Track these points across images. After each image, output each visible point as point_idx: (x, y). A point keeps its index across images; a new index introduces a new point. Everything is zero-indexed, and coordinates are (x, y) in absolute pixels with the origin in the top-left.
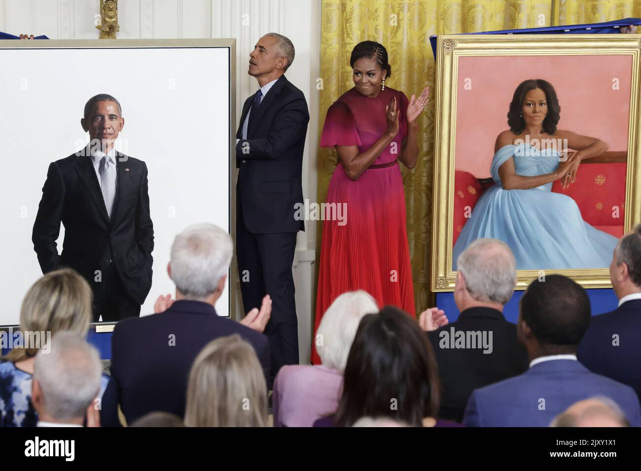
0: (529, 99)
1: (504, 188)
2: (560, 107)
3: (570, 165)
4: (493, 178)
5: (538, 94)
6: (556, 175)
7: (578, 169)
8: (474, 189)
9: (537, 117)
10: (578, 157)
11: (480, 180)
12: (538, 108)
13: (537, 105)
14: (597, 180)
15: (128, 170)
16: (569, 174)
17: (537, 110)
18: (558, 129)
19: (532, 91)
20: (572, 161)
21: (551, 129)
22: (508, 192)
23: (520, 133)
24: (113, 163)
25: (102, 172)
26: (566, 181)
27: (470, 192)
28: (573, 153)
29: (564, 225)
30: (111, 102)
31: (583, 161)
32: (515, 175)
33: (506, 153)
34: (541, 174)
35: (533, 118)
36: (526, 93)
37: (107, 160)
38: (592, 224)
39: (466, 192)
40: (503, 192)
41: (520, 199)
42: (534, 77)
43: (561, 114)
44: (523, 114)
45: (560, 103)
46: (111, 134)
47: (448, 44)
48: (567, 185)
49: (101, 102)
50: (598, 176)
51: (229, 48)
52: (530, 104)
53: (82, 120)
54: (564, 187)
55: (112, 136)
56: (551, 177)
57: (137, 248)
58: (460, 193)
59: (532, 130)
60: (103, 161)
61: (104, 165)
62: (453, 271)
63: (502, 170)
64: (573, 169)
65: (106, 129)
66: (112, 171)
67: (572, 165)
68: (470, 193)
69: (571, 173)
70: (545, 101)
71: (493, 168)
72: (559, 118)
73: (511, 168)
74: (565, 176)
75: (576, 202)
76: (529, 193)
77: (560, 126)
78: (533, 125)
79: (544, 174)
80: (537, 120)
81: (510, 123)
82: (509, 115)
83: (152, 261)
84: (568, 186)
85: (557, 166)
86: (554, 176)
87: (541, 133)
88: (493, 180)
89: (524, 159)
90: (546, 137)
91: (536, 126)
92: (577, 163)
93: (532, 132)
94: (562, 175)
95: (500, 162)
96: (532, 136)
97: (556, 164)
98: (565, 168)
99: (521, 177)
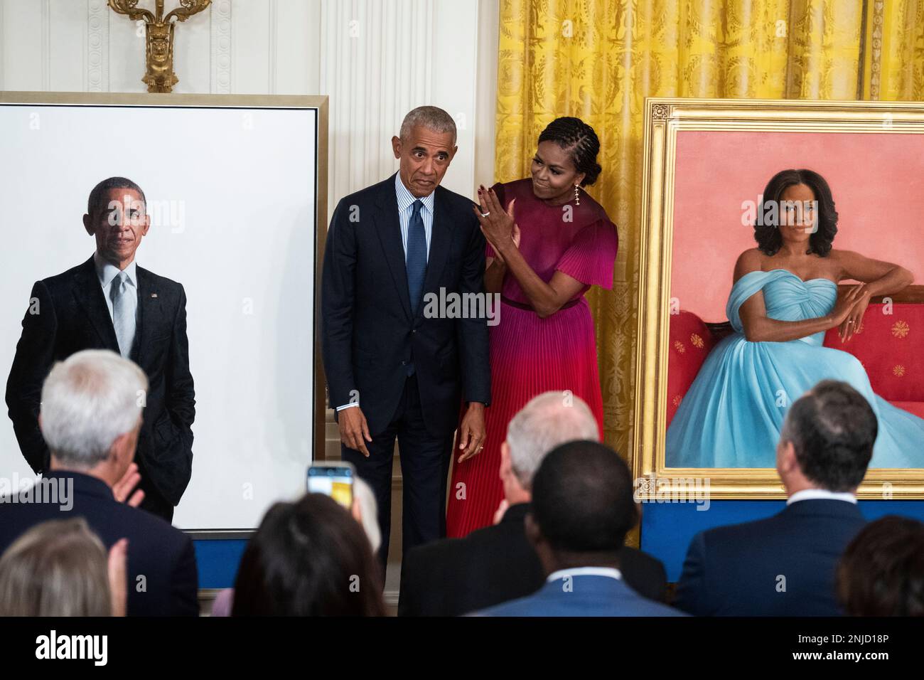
0: (787, 200)
1: (748, 339)
2: (837, 214)
3: (853, 305)
4: (731, 323)
5: (803, 193)
6: (830, 320)
7: (866, 312)
8: (701, 339)
9: (800, 228)
10: (866, 292)
11: (710, 325)
14: (898, 329)
15: (155, 296)
16: (851, 319)
18: (833, 248)
19: (794, 187)
20: (856, 298)
21: (822, 247)
22: (755, 344)
23: (774, 254)
24: (132, 284)
25: (115, 298)
26: (847, 330)
27: (694, 344)
28: (858, 286)
30: (130, 190)
32: (766, 319)
33: (754, 282)
34: (808, 318)
35: (794, 230)
36: (784, 190)
37: (123, 280)
39: (689, 345)
40: (747, 345)
41: (773, 357)
43: (839, 226)
45: (838, 208)
46: (129, 240)
47: (659, 111)
48: (848, 335)
49: (115, 190)
50: (899, 324)
51: (316, 110)
53: (85, 216)
54: (843, 340)
55: (131, 242)
56: (822, 323)
57: (168, 417)
58: (678, 345)
59: (793, 249)
60: (116, 282)
61: (119, 287)
62: (666, 466)
63: (745, 311)
65: (122, 231)
66: (130, 296)
67: (856, 305)
68: (695, 346)
69: (855, 318)
71: (731, 307)
72: (836, 231)
73: (759, 308)
74: (844, 323)
75: (863, 363)
76: (787, 346)
78: (796, 241)
79: (812, 318)
80: (801, 233)
81: (758, 236)
83: (192, 438)
84: (849, 338)
85: (833, 306)
86: (827, 322)
87: (808, 253)
88: (730, 326)
89: (780, 293)
90: (814, 259)
91: (800, 242)
92: (864, 303)
93: (792, 251)
94: (840, 320)
95: (743, 298)
96: (793, 257)
97: (830, 302)
98: (846, 308)
99: (775, 321)
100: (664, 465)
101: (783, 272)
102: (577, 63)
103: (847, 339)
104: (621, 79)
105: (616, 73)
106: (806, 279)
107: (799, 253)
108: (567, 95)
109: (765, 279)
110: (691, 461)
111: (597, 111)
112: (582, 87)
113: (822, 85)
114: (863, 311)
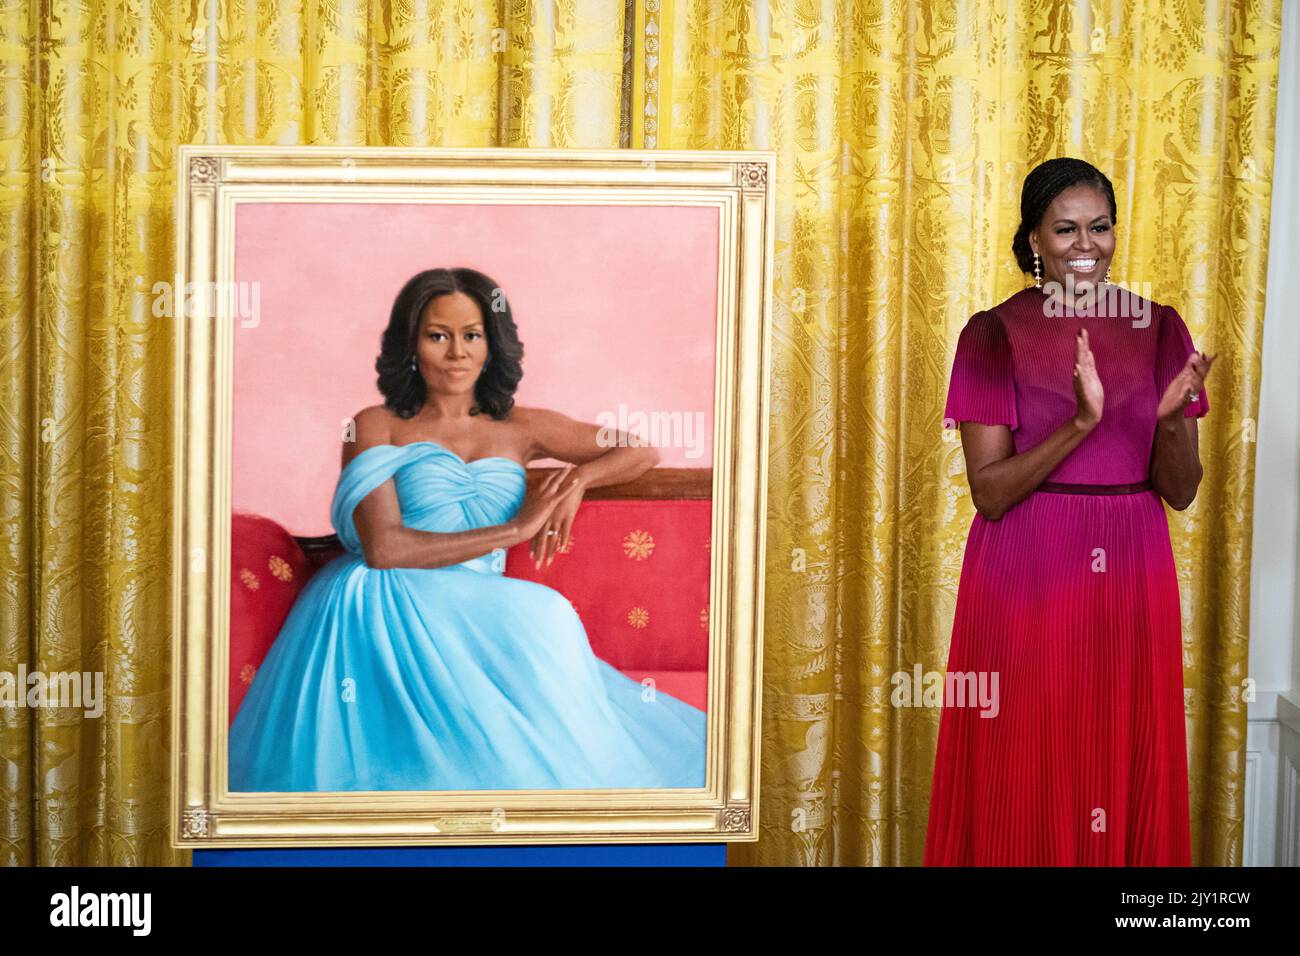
0: (435, 321)
1: (371, 564)
2: (521, 345)
3: (554, 504)
4: (340, 538)
5: (461, 309)
6: (515, 531)
7: (577, 515)
8: (286, 566)
9: (456, 370)
10: (576, 481)
11: (303, 541)
12: (461, 345)
13: (459, 338)
14: (631, 545)
16: (552, 528)
17: (460, 352)
18: (517, 403)
19: (444, 299)
20: (560, 491)
21: (497, 403)
22: (382, 575)
23: (412, 415)
26: (544, 547)
27: (276, 573)
28: (562, 470)
29: (538, 667)
31: (591, 494)
32: (401, 528)
33: (378, 465)
34: (474, 526)
35: (447, 372)
36: (426, 305)
38: (619, 667)
39: (266, 577)
40: (369, 575)
41: (416, 597)
42: (449, 262)
43: (525, 365)
44: (421, 361)
45: (523, 334)
47: (203, 169)
48: (546, 557)
50: (634, 536)
52: (438, 336)
54: (538, 565)
56: (501, 533)
58: (247, 576)
59: (446, 406)
62: (231, 789)
63: (364, 515)
64: (562, 516)
67: (560, 504)
68: (276, 578)
69: (558, 525)
70: (479, 328)
71: (340, 507)
72: (520, 374)
73: (390, 511)
74: (539, 535)
75: (575, 605)
76: (439, 576)
77: (522, 398)
78: (448, 393)
79: (481, 526)
80: (459, 379)
81: (384, 385)
82: (381, 365)
84: (549, 561)
85: (518, 506)
86: (509, 532)
87: (472, 413)
88: (339, 542)
89: (427, 484)
90: (483, 423)
91: (457, 394)
92: (574, 498)
93: (445, 409)
94: (531, 530)
95: (359, 493)
96: (446, 420)
97: (514, 499)
98: (541, 510)
99: (418, 533)
100: (226, 788)
101: (428, 447)
102: (124, 82)
103: (545, 560)
104: (200, 108)
105: (194, 99)
106: (471, 459)
107: (457, 414)
108: (111, 137)
109: (399, 458)
110: (273, 780)
111: (161, 166)
112: (132, 123)
113: (556, 116)
114: (573, 514)
